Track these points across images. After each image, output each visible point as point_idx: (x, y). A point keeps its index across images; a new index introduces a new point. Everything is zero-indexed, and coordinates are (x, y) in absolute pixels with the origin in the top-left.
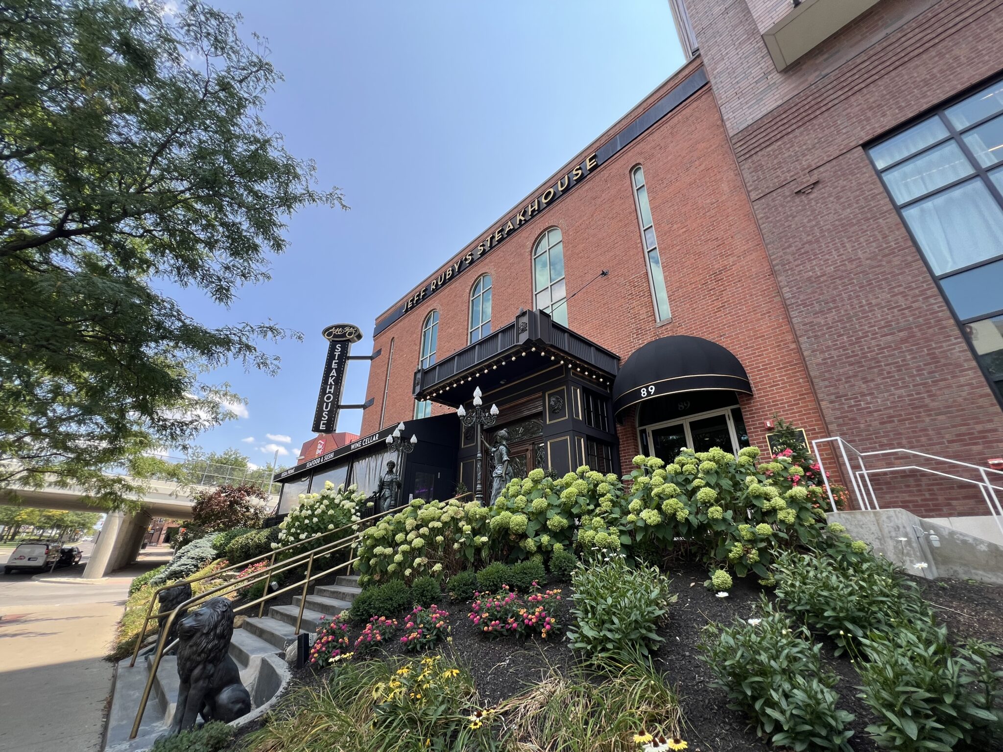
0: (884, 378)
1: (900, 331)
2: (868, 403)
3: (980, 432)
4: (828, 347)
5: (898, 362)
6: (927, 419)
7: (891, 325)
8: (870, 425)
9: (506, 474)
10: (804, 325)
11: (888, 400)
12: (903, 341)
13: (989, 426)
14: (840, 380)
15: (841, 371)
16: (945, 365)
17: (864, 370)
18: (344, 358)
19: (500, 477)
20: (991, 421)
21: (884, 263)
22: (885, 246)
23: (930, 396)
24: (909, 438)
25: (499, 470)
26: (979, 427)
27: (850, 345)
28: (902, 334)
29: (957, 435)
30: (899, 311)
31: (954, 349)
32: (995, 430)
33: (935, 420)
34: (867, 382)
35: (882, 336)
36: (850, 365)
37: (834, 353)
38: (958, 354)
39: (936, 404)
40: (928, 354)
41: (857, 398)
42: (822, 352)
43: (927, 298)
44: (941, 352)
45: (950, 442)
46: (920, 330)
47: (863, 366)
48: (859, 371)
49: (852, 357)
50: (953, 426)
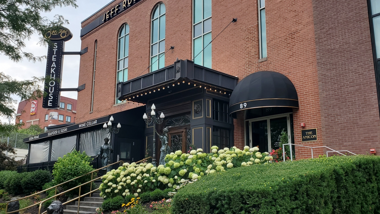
0: (346, 108)
1: (356, 86)
2: (338, 120)
3: (372, 137)
4: (329, 89)
5: (352, 101)
6: (356, 129)
7: (354, 82)
8: (337, 130)
9: (166, 150)
10: (322, 75)
11: (345, 119)
12: (357, 90)
13: (376, 134)
14: (330, 107)
15: (332, 102)
16: (368, 105)
17: (340, 103)
18: (61, 53)
19: (163, 151)
20: (376, 132)
21: (358, 48)
22: (361, 38)
23: (360, 119)
24: (349, 137)
25: (163, 148)
26: (372, 135)
27: (338, 89)
28: (357, 87)
29: (365, 138)
30: (358, 75)
31: (373, 97)
32: (376, 136)
33: (359, 130)
34: (340, 109)
35: (350, 87)
36: (336, 100)
37: (331, 92)
38: (373, 100)
39: (361, 123)
40: (364, 99)
41: (335, 116)
42: (326, 91)
43: (370, 70)
44: (368, 98)
45: (362, 140)
46: (364, 86)
47: (340, 101)
48: (338, 103)
49: (337, 95)
50: (364, 134)
